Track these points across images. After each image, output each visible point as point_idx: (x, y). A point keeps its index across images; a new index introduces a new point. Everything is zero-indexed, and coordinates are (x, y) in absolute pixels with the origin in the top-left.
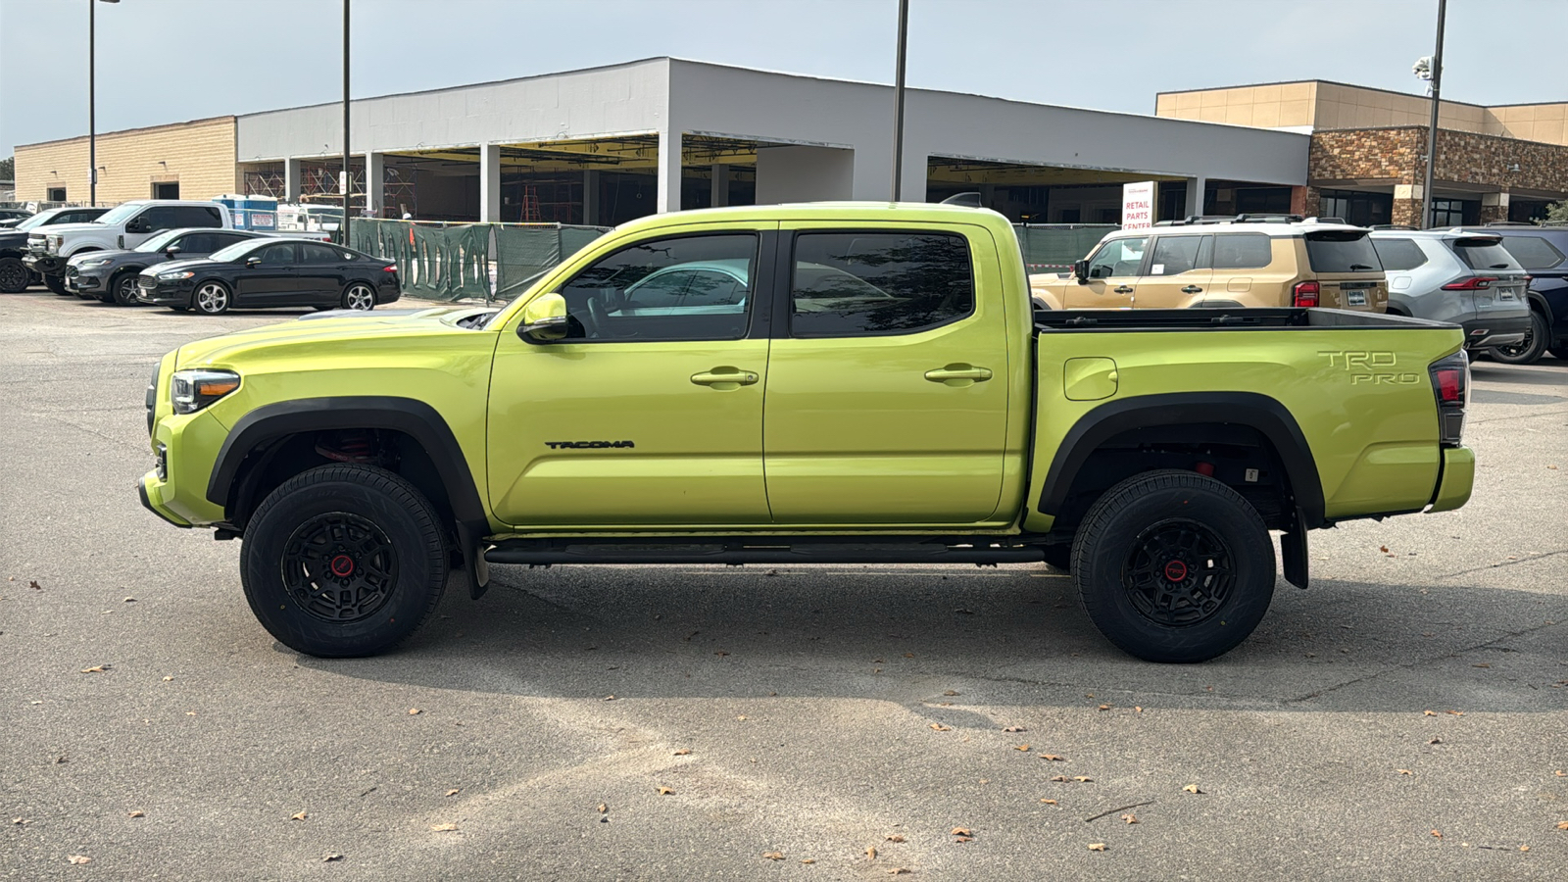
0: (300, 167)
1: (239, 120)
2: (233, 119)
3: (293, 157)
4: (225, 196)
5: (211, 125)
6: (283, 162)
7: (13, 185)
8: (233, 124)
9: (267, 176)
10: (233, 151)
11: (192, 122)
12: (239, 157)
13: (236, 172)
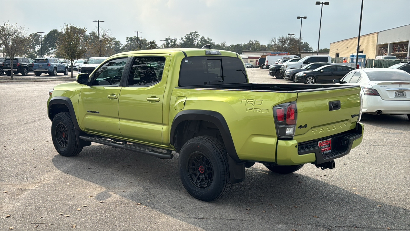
0: (392, 45)
1: (379, 33)
2: (377, 33)
3: (390, 42)
4: (353, 54)
5: (372, 35)
6: (388, 44)
7: (329, 53)
8: (377, 34)
9: (384, 48)
10: (376, 42)
11: (368, 34)
12: (378, 43)
13: (377, 47)
